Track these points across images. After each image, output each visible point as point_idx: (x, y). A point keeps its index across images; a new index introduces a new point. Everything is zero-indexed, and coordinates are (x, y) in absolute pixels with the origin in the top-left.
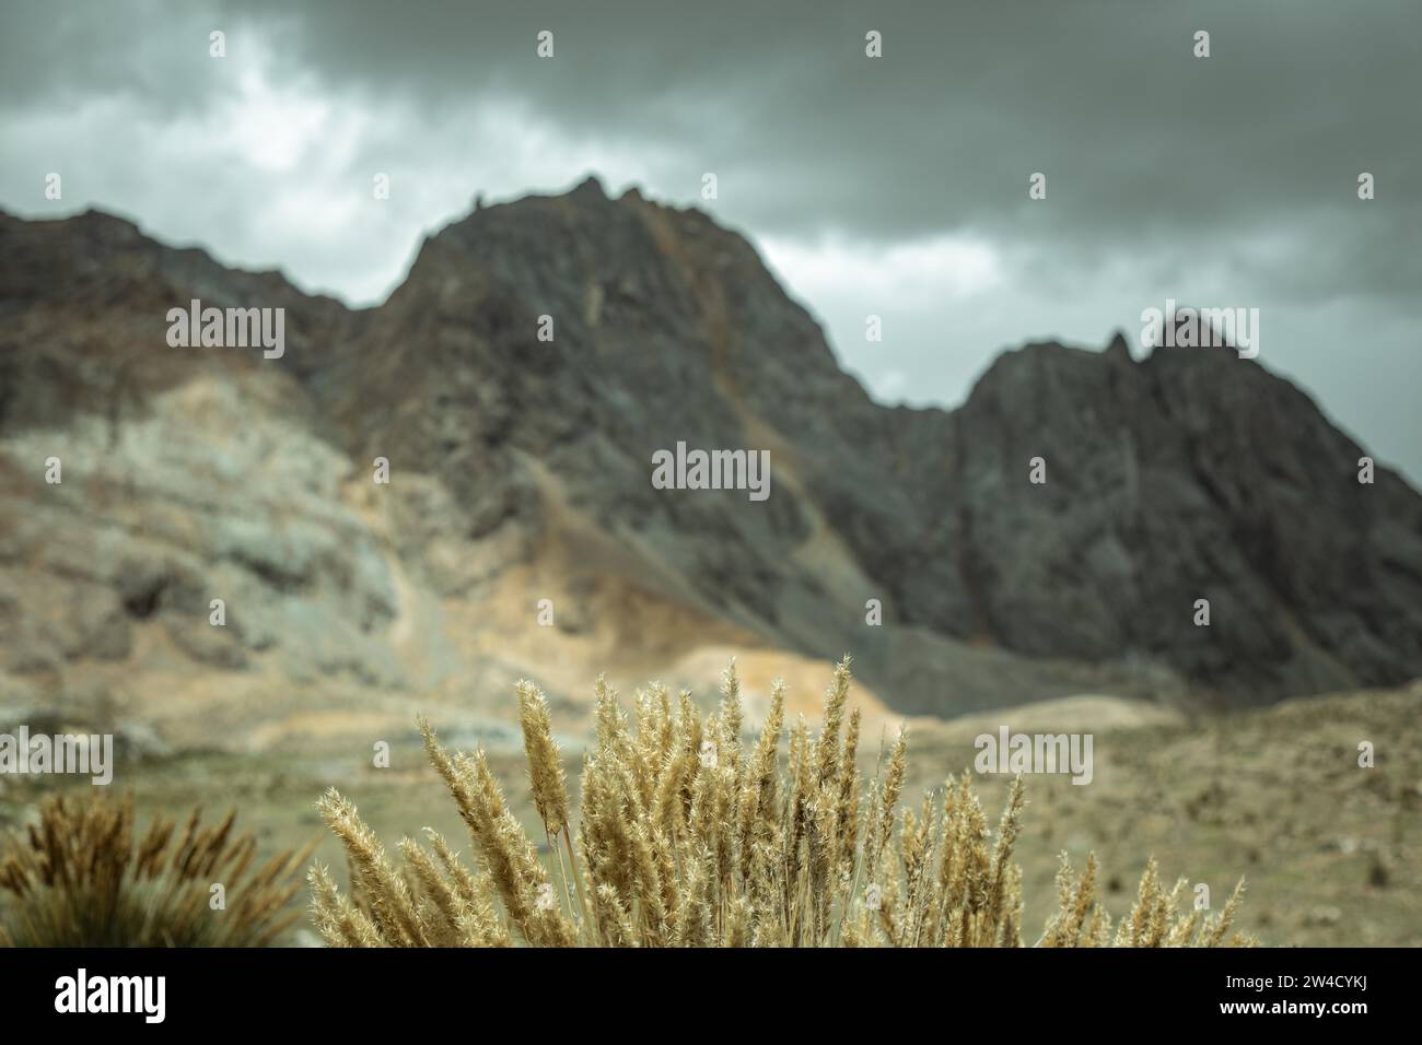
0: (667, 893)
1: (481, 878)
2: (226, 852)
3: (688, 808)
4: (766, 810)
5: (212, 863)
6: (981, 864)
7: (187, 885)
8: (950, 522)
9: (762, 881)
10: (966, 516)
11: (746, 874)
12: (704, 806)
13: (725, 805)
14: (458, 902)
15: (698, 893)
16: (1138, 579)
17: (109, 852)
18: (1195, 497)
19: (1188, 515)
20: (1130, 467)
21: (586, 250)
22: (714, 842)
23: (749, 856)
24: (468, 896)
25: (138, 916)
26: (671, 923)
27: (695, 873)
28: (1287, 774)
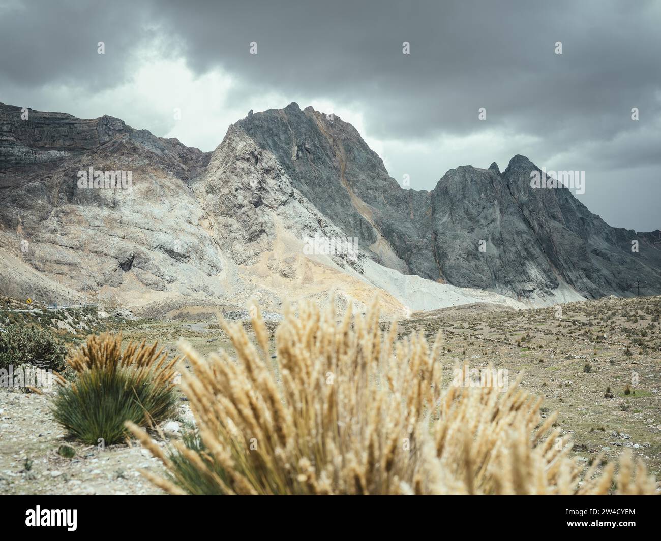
0: (308, 373)
1: (240, 368)
2: (154, 357)
3: (315, 342)
4: (346, 345)
5: (149, 361)
6: (426, 363)
7: (140, 368)
8: (429, 235)
9: (344, 369)
10: (435, 233)
11: (337, 366)
12: (322, 342)
13: (330, 342)
14: (231, 375)
15: (319, 373)
16: (500, 257)
17: (112, 357)
18: (522, 226)
19: (519, 233)
20: (498, 215)
21: (292, 131)
22: (326, 355)
23: (338, 359)
24: (235, 373)
25: (122, 380)
26: (309, 384)
27: (318, 366)
28: (554, 331)
